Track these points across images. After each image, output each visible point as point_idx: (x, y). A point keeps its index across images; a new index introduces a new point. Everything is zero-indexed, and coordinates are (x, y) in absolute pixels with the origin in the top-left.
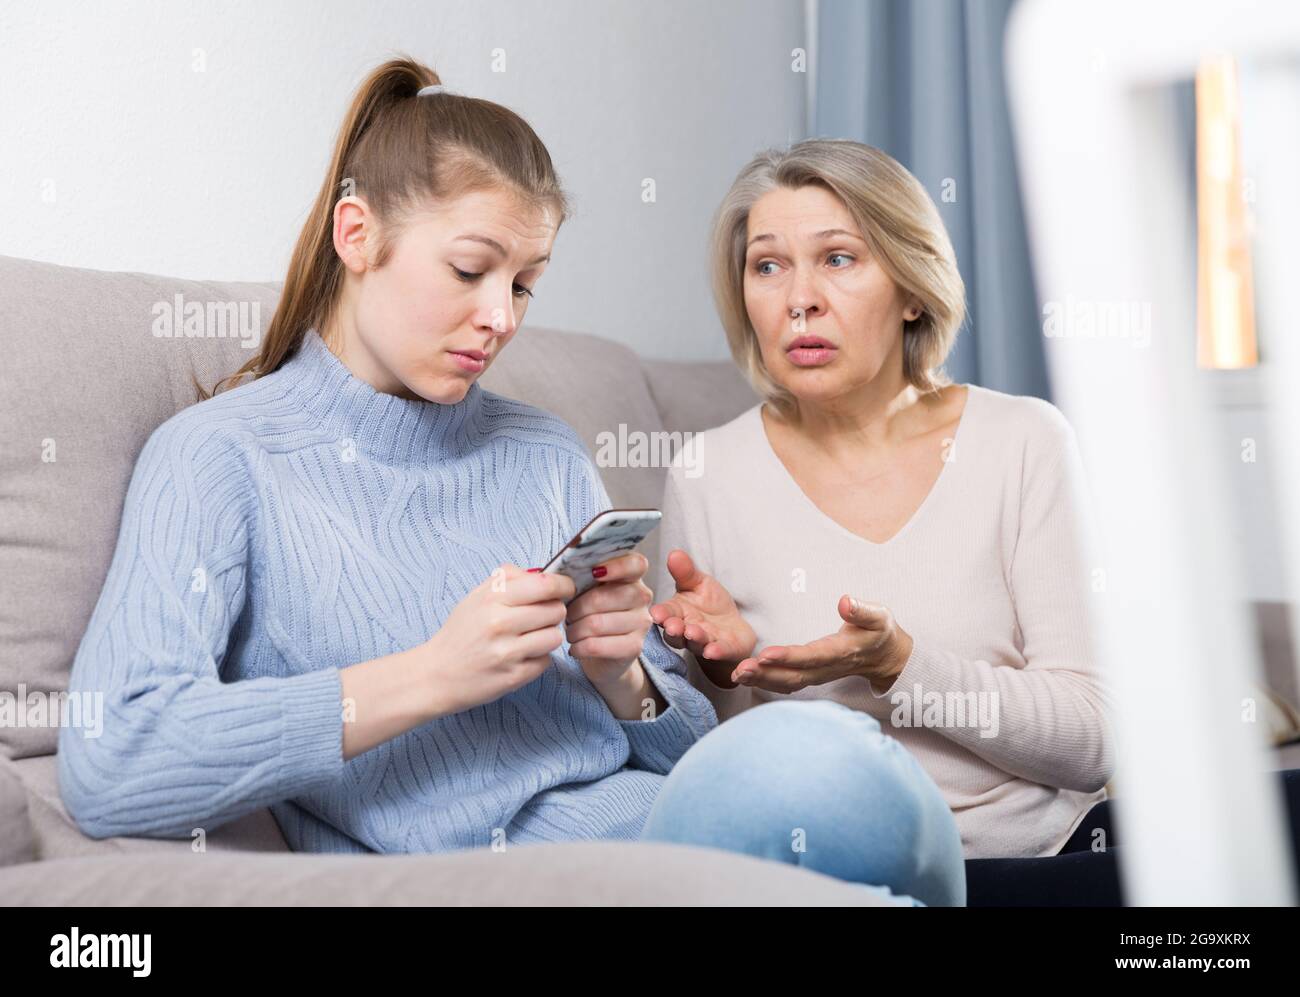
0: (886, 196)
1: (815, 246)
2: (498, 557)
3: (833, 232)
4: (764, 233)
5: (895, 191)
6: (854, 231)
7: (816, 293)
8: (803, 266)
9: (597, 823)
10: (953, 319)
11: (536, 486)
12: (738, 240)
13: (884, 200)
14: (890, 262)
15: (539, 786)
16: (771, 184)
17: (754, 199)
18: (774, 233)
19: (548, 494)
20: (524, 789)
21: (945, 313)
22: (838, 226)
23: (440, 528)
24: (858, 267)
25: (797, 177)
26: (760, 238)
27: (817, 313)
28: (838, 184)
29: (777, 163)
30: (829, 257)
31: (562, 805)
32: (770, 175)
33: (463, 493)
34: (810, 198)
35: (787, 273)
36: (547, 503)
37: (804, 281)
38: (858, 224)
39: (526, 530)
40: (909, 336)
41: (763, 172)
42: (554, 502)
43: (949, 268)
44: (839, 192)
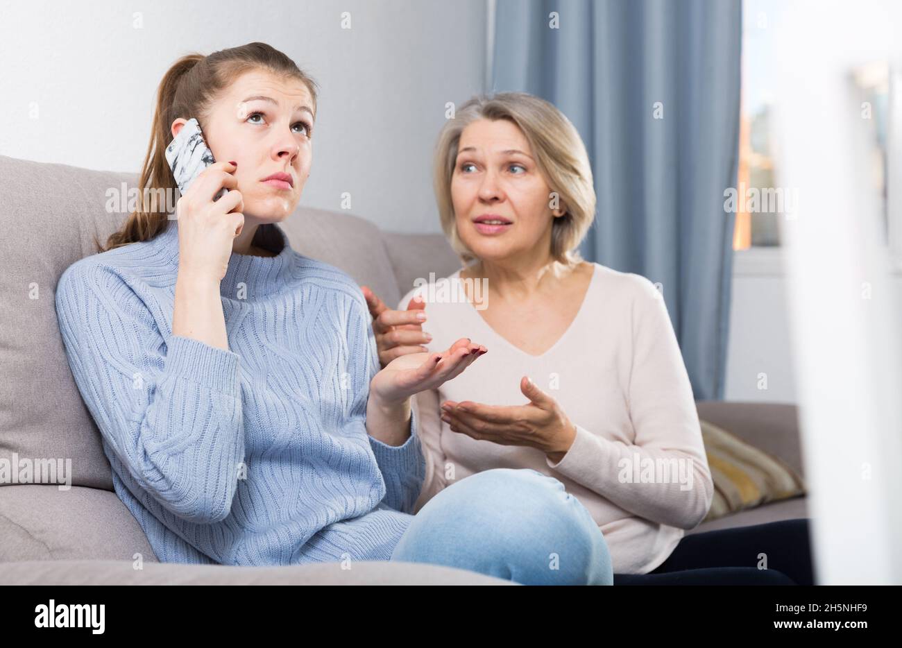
0: (552, 133)
1: (501, 159)
2: (302, 366)
3: (514, 152)
4: (469, 146)
5: (558, 131)
6: (528, 153)
7: (498, 189)
8: (492, 170)
9: (363, 544)
10: (586, 220)
11: (329, 319)
12: (452, 150)
13: (550, 135)
14: (549, 176)
15: (327, 521)
16: (479, 117)
17: (466, 124)
18: (476, 147)
19: (337, 325)
20: (317, 523)
21: (581, 214)
22: (518, 148)
23: (264, 341)
24: (528, 176)
25: (495, 113)
26: (466, 149)
27: (498, 201)
28: (521, 121)
29: (484, 103)
30: (510, 166)
31: (340, 531)
32: (478, 110)
33: (280, 318)
34: (502, 129)
35: (481, 174)
36: (336, 331)
37: (491, 179)
38: (531, 149)
39: (322, 348)
40: (556, 227)
41: (474, 107)
42: (340, 331)
43: (587, 185)
44: (521, 126)
